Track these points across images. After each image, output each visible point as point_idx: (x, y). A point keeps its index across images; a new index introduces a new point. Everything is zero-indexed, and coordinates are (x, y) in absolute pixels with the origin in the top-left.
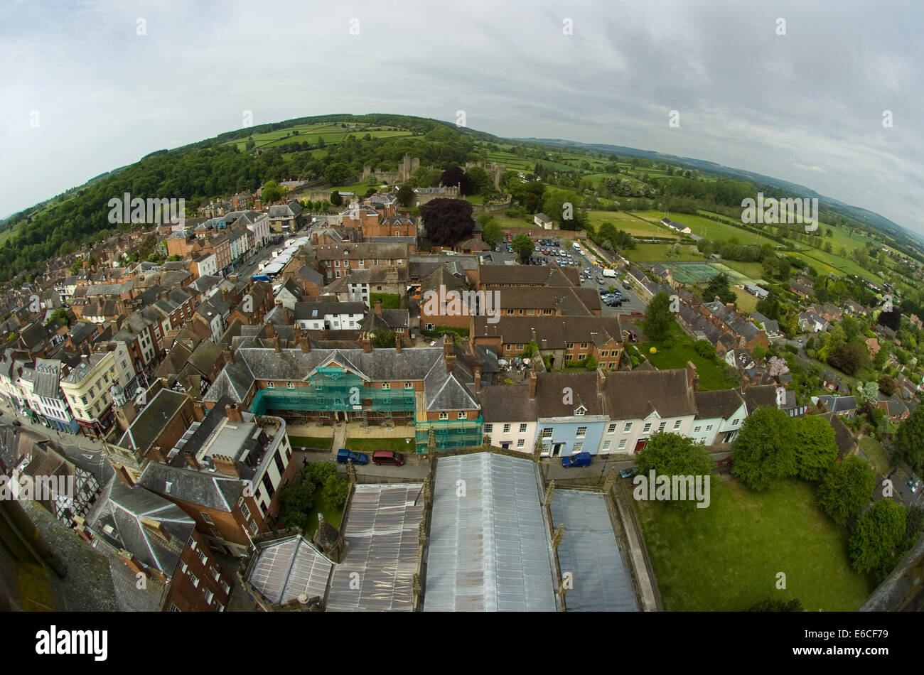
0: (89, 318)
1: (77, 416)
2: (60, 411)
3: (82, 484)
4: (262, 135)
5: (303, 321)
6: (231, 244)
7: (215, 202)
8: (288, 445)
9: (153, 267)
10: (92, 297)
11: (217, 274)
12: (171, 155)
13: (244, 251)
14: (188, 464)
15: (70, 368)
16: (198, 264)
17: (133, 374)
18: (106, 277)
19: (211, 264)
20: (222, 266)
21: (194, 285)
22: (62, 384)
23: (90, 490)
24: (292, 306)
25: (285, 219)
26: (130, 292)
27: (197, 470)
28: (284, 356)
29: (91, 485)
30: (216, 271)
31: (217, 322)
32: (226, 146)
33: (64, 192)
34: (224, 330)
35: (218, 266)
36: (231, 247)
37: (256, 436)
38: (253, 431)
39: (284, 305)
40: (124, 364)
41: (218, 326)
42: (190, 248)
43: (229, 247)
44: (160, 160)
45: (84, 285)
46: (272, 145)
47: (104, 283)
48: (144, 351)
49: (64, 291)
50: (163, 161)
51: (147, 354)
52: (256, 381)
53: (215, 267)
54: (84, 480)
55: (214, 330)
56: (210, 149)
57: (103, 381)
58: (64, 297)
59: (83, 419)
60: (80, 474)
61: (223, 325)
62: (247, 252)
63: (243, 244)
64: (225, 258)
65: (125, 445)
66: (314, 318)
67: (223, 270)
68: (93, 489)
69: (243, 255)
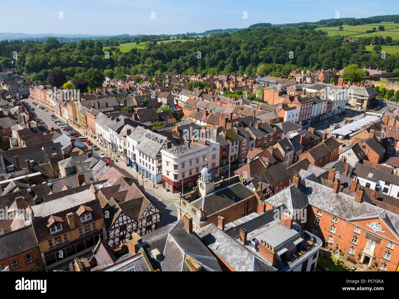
0: (194, 120)
1: (164, 173)
2: (152, 165)
3: (148, 214)
4: (350, 26)
5: (359, 178)
6: (313, 106)
7: (305, 72)
8: (316, 260)
9: (250, 104)
10: (201, 108)
11: (298, 123)
12: (274, 29)
13: (322, 113)
14: (239, 237)
15: (172, 144)
16: (286, 112)
17: (217, 164)
18: (213, 100)
19: (295, 115)
20: (303, 119)
21: (280, 125)
22: (162, 151)
23: (151, 220)
24: (353, 165)
25: (361, 98)
26: (232, 114)
27: (243, 244)
28: (338, 198)
29: (154, 218)
30: (297, 121)
31: (291, 155)
32: (320, 31)
33: (186, 34)
34: (294, 162)
35: (300, 117)
36: (313, 108)
37: (296, 242)
38: (295, 238)
39: (347, 161)
40: (214, 157)
41: (290, 158)
42: (281, 100)
43: (312, 107)
44: (266, 31)
45: (195, 99)
46: (358, 36)
47: (211, 102)
48: (231, 154)
49: (178, 97)
50: (267, 32)
51: (232, 157)
52: (309, 205)
53: (297, 118)
54: (151, 213)
55: (287, 160)
56: (306, 30)
57: (194, 162)
58: (177, 101)
59: (168, 177)
60: (151, 208)
61: (294, 158)
62: (324, 114)
63: (323, 108)
64: (306, 114)
65: (196, 205)
66: (369, 179)
67: (303, 121)
68: (154, 221)
69: (320, 115)
